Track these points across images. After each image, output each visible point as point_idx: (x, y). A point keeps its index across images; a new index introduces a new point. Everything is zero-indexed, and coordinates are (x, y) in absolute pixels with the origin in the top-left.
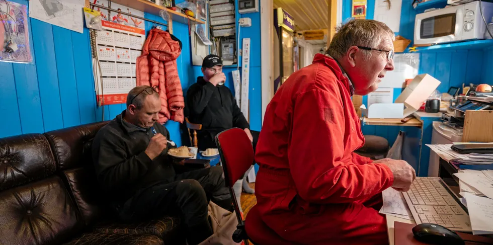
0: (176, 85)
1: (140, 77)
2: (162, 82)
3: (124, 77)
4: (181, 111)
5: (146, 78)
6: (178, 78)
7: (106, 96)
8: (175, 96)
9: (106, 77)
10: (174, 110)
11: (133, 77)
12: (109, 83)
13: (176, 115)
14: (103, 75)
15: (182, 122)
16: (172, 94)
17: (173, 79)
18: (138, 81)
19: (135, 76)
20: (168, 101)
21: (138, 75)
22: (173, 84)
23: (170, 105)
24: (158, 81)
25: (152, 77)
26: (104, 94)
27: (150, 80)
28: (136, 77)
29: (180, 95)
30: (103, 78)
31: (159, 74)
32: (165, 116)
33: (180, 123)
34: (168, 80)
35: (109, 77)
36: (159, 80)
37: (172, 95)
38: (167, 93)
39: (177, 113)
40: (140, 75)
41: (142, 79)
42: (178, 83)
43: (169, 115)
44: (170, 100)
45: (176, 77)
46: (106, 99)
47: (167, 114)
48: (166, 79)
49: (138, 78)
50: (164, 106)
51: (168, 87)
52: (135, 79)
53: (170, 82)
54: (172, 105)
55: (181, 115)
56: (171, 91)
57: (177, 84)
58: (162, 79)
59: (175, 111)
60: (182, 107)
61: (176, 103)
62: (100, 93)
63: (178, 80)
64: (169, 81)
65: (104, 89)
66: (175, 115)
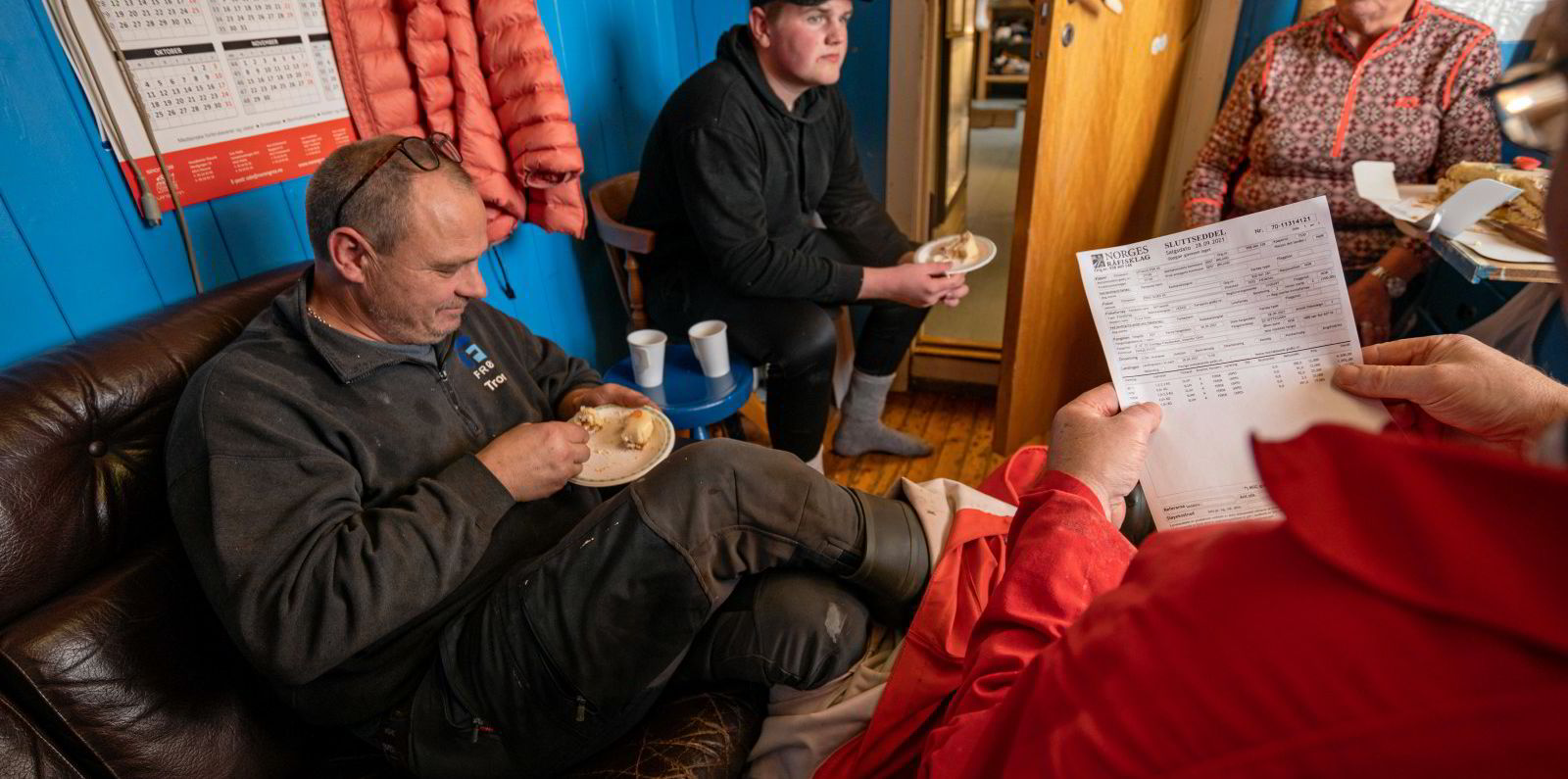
0: (532, 68)
1: (350, 35)
2: (463, 53)
3: (264, 43)
4: (572, 189)
5: (381, 35)
6: (539, 27)
7: (181, 158)
8: (537, 121)
9: (149, 53)
10: (539, 184)
11: (313, 38)
12: (180, 84)
13: (551, 206)
14: (124, 46)
15: (579, 234)
16: (519, 112)
17: (517, 34)
18: (345, 57)
19: (324, 30)
20: (504, 142)
21: (338, 26)
22: (517, 61)
23: (516, 165)
24: (443, 51)
25: (411, 33)
26: (163, 150)
27: (403, 47)
28: (328, 37)
29: (558, 119)
30: (132, 64)
31: (446, 12)
32: (504, 211)
33: (572, 236)
34: (492, 40)
35: (167, 52)
36: (447, 40)
37: (522, 118)
38: (496, 106)
39: (551, 197)
40: (346, 21)
41: (361, 43)
42: (541, 56)
43: (520, 207)
44: (516, 140)
45: (530, 22)
46: (184, 175)
47: (510, 204)
48: (481, 39)
49: (338, 37)
50: (493, 171)
51: (497, 76)
52: (327, 43)
53: (504, 51)
54: (525, 163)
55: (571, 204)
56: (515, 96)
57: (539, 60)
58: (464, 36)
59: (542, 192)
60: (574, 173)
61: (543, 158)
62: (138, 148)
63: (537, 40)
64: (499, 48)
65: (154, 123)
66: (544, 203)
